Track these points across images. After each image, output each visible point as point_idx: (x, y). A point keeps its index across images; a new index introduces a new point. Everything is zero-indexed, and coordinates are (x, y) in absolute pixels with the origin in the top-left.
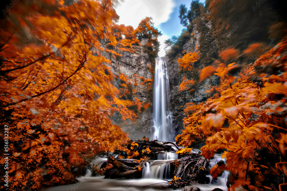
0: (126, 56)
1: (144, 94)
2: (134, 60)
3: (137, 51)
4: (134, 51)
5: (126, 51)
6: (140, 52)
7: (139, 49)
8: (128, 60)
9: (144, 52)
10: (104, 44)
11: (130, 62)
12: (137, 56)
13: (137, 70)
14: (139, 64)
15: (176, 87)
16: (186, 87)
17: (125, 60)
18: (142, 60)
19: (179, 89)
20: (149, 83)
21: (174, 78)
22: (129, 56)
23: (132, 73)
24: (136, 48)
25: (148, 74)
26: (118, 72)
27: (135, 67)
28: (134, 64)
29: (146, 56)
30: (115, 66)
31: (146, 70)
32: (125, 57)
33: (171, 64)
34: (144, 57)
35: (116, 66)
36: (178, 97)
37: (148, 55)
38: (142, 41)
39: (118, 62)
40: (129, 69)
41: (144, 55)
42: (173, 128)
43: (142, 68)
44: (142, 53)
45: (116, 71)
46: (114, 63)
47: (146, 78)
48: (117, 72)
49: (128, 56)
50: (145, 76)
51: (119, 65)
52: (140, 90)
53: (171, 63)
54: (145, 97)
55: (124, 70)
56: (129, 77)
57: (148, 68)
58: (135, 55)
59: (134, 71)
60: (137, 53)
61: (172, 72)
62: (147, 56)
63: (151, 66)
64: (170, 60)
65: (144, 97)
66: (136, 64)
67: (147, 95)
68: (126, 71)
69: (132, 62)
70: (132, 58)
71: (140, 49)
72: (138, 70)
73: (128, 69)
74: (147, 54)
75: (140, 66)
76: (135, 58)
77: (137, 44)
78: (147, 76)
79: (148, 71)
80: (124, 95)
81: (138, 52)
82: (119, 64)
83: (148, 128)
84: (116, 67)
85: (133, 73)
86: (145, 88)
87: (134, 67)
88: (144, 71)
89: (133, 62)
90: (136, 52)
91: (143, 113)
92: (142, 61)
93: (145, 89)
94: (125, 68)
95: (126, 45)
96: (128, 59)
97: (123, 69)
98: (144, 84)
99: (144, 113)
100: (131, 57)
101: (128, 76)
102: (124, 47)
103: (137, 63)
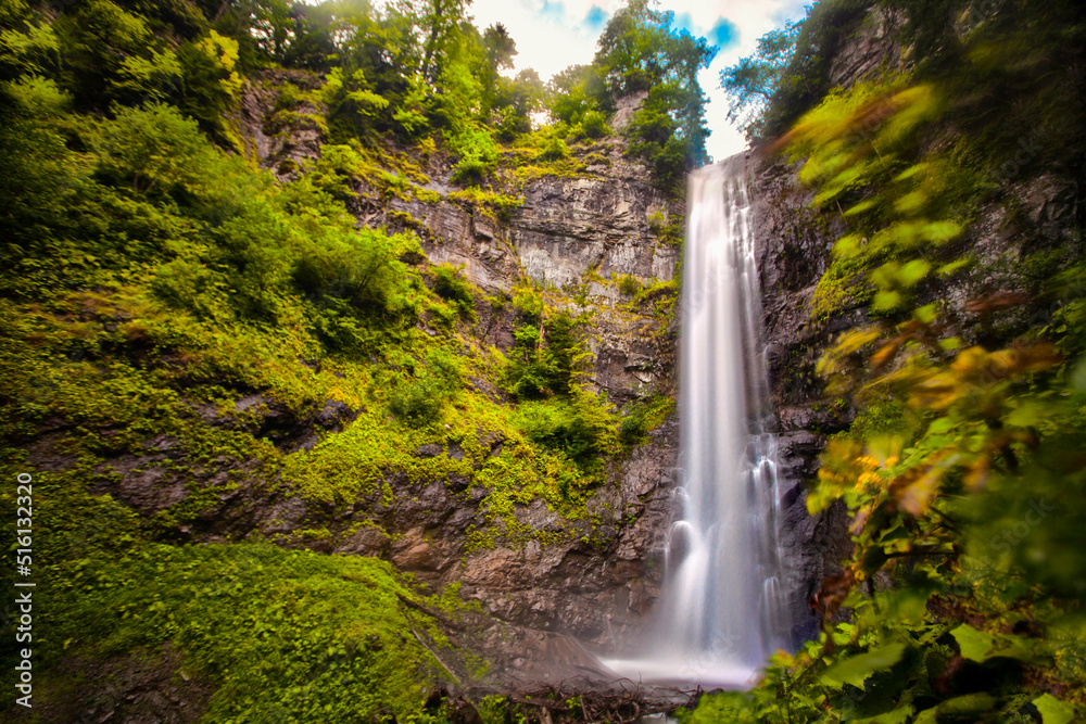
0: (544, 199)
1: (639, 356)
2: (579, 207)
3: (594, 164)
4: (580, 166)
5: (543, 176)
6: (607, 163)
7: (603, 151)
8: (551, 214)
9: (625, 157)
10: (444, 173)
11: (564, 221)
12: (593, 184)
13: (601, 251)
14: (607, 218)
15: (798, 294)
16: (852, 289)
17: (541, 216)
18: (618, 197)
19: (810, 304)
20: (664, 297)
21: (787, 247)
22: (555, 196)
23: (576, 269)
24: (588, 151)
25: (655, 257)
26: (509, 278)
27: (588, 240)
28: (580, 224)
29: (635, 174)
30: (495, 253)
31: (647, 240)
32: (538, 203)
33: (767, 183)
34: (629, 180)
35: (501, 253)
36: (810, 351)
37: (648, 168)
38: (619, 112)
39: (508, 234)
40: (561, 254)
41: (627, 175)
42: (790, 538)
43: (622, 236)
44: (619, 167)
45: (496, 274)
46: (487, 239)
47: (648, 275)
48: (505, 275)
49: (550, 197)
50: (641, 267)
51: (517, 242)
52: (617, 340)
53: (771, 173)
54: (648, 370)
55: (537, 261)
56: (564, 288)
57: (655, 230)
58: (582, 183)
59: (588, 257)
60: (594, 172)
61: (776, 220)
62: (644, 173)
63: (665, 214)
64: (763, 163)
65: (644, 371)
66: (590, 225)
67: (655, 362)
68: (549, 264)
69: (571, 217)
70: (571, 199)
71: (609, 151)
72: (606, 247)
73: (556, 252)
74: (641, 163)
75: (611, 227)
76: (584, 198)
77: (594, 132)
78: (653, 266)
79: (655, 242)
80: (528, 382)
81: (597, 168)
82: (513, 240)
83: (651, 535)
84: (501, 257)
85: (583, 268)
86: (641, 326)
87: (584, 240)
88: (635, 245)
89: (575, 215)
90: (590, 168)
91: (635, 453)
92: (621, 200)
93: (641, 331)
94: (544, 253)
95: (543, 151)
96: (551, 211)
97: (532, 258)
98: (637, 308)
99: (641, 454)
100: (567, 195)
101: (559, 285)
102: (533, 162)
103: (598, 216)
